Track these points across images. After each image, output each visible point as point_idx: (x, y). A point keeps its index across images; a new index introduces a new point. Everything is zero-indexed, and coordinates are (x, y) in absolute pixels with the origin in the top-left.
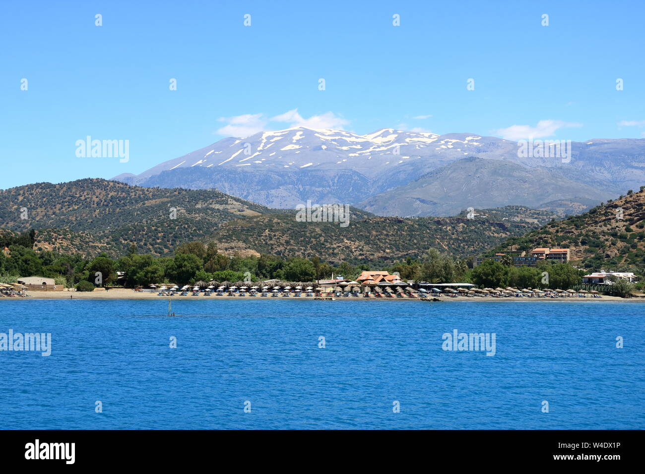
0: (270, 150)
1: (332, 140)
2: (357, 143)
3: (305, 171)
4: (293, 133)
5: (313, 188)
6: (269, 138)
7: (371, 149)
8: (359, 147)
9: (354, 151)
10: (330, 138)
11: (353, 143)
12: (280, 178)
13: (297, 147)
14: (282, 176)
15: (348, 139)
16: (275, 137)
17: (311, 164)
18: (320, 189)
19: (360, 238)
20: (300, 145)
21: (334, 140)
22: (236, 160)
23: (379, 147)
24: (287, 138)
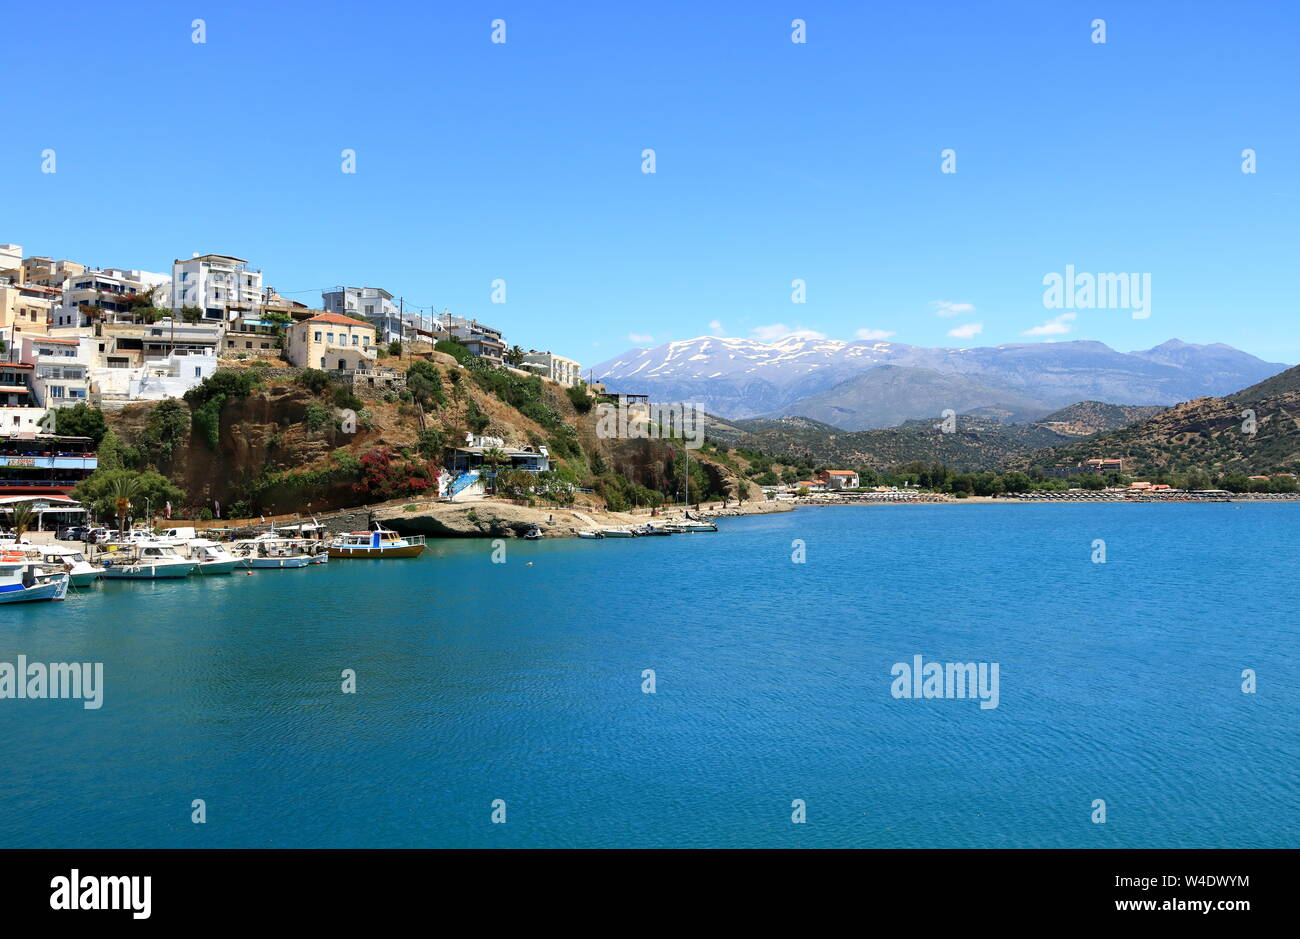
0: (678, 360)
1: (740, 349)
2: (765, 352)
3: (714, 381)
4: (700, 343)
5: (724, 398)
6: (676, 348)
7: (779, 358)
8: (767, 356)
9: (762, 360)
10: (738, 347)
11: (760, 352)
12: (691, 389)
13: (705, 357)
14: (691, 386)
15: (756, 348)
16: (681, 347)
17: (719, 374)
18: (730, 399)
19: (869, 450)
20: (707, 354)
21: (742, 350)
22: (645, 371)
23: (787, 355)
24: (694, 348)
